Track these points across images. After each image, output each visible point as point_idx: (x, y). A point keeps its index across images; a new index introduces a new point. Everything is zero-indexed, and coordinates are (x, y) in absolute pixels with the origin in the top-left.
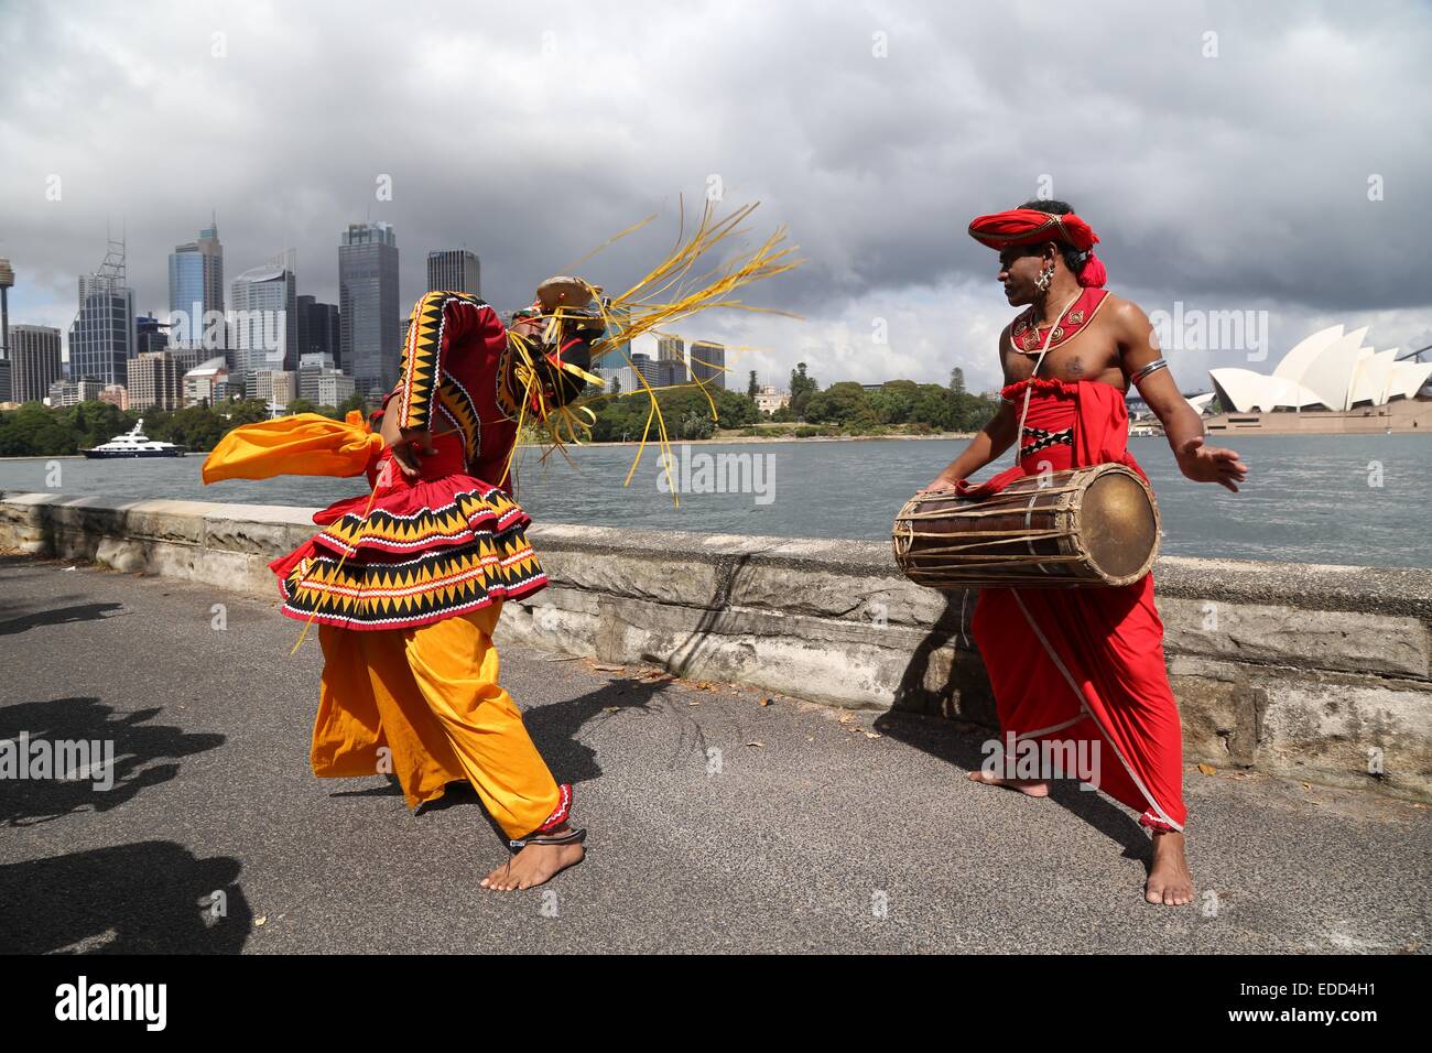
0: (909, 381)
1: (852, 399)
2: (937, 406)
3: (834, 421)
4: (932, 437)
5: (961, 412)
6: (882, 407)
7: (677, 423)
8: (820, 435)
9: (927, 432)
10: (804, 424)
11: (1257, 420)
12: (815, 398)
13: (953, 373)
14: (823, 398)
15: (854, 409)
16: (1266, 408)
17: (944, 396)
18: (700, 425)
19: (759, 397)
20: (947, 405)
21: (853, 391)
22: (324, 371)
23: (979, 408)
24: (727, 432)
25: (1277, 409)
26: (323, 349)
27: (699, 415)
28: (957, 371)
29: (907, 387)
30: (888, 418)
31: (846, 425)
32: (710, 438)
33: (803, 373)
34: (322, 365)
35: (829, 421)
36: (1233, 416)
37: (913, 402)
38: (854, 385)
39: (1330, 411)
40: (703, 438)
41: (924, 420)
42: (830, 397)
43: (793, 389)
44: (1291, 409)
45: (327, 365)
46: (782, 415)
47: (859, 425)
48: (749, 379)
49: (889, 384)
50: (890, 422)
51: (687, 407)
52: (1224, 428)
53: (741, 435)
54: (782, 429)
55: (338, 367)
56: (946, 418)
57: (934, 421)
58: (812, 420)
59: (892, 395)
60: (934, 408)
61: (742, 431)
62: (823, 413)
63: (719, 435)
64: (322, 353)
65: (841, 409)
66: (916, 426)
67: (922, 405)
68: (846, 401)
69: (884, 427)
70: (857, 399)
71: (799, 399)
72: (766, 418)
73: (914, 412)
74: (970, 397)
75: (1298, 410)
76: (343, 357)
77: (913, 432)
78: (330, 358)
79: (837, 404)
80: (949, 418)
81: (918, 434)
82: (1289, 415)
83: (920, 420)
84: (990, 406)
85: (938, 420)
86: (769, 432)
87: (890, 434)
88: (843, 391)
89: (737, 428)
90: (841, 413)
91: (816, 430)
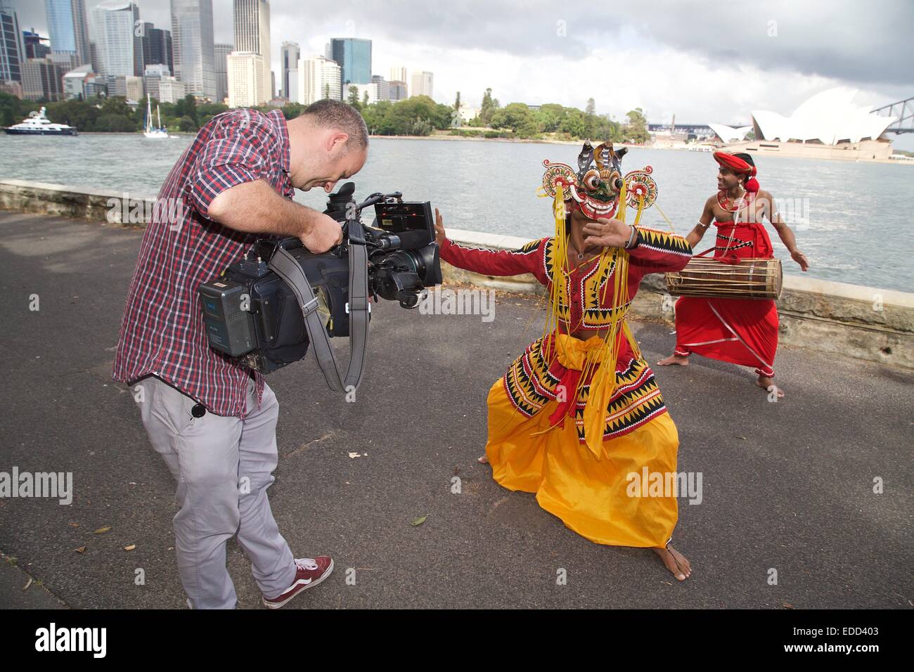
0: (558, 105)
1: (523, 115)
2: (576, 122)
3: (509, 128)
4: (573, 143)
5: (591, 127)
6: (540, 121)
7: (408, 124)
8: (501, 137)
9: (569, 139)
10: (491, 130)
11: (777, 147)
12: (498, 112)
13: (588, 102)
14: (503, 113)
15: (524, 121)
16: (784, 139)
17: (581, 116)
18: (424, 126)
19: (461, 110)
20: (582, 123)
21: (524, 109)
22: (162, 77)
23: (602, 125)
24: (440, 132)
25: (790, 141)
26: (161, 61)
27: (422, 120)
28: (592, 100)
29: (557, 109)
30: (544, 128)
31: (518, 132)
32: (428, 135)
33: (489, 95)
34: (161, 74)
35: (506, 128)
36: (763, 142)
37: (560, 119)
38: (523, 105)
39: (823, 144)
40: (424, 135)
41: (568, 132)
42: (508, 112)
43: (483, 105)
44: (799, 141)
45: (165, 73)
46: (475, 122)
47: (526, 132)
48: (456, 97)
49: (546, 106)
50: (545, 131)
51: (415, 114)
52: (756, 150)
53: (449, 135)
54: (476, 132)
55: (172, 75)
56: (581, 131)
57: (573, 132)
58: (495, 127)
59: (547, 114)
60: (575, 124)
61: (450, 132)
62: (502, 123)
63: (435, 134)
64: (161, 65)
65: (515, 121)
66: (562, 135)
67: (567, 121)
68: (519, 116)
69: (541, 134)
70: (525, 114)
71: (487, 113)
72: (465, 124)
73: (561, 125)
74: (598, 119)
75: (804, 142)
76: (176, 68)
77: (560, 139)
78: (166, 68)
79: (513, 117)
80: (584, 130)
81: (563, 141)
82: (798, 144)
83: (565, 131)
84: (610, 125)
85: (577, 132)
86: (468, 133)
87: (546, 139)
88: (518, 109)
89: (446, 130)
90: (515, 123)
91: (498, 133)
